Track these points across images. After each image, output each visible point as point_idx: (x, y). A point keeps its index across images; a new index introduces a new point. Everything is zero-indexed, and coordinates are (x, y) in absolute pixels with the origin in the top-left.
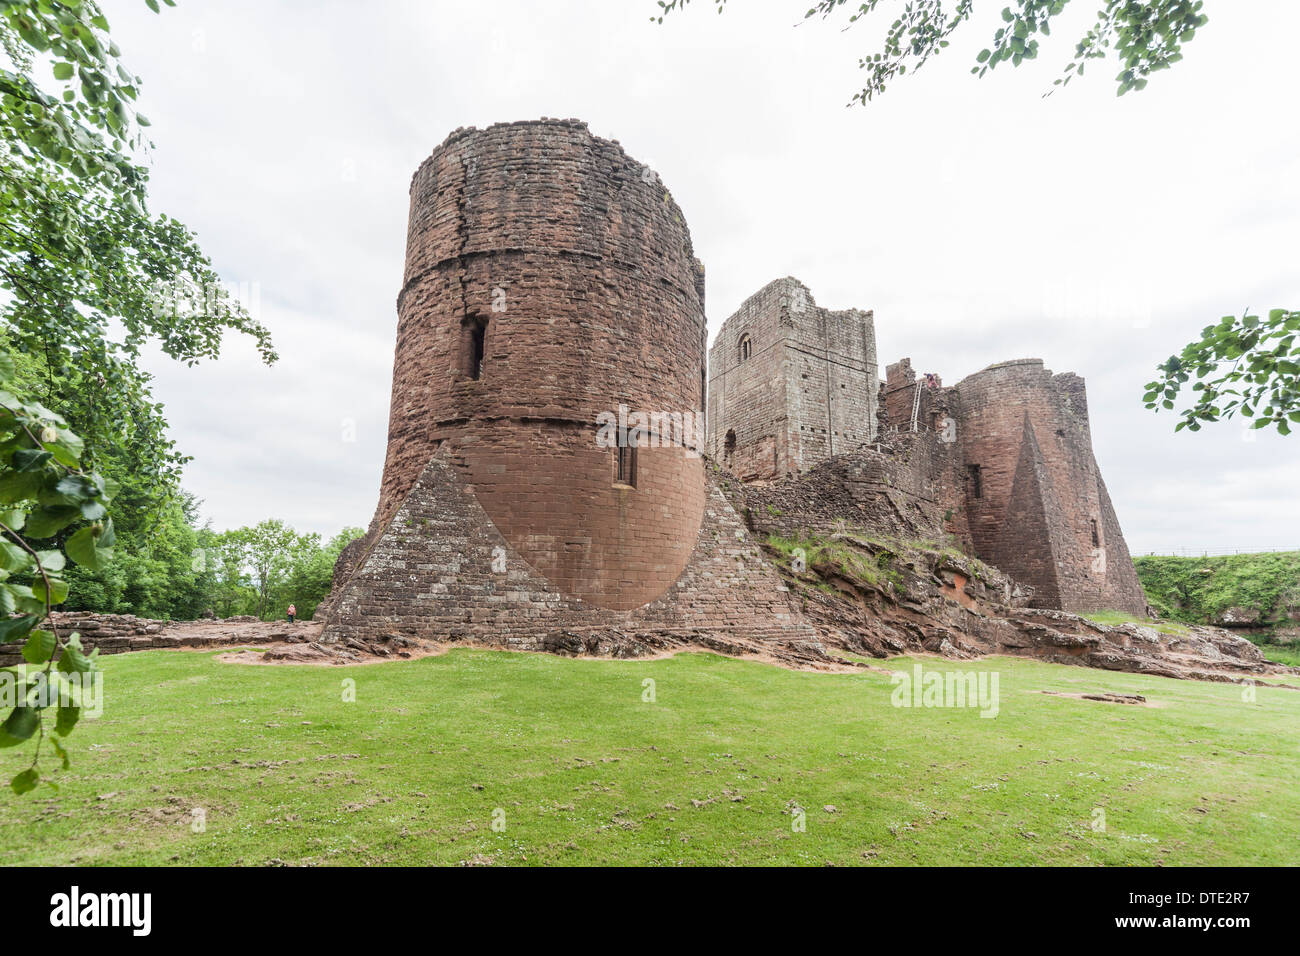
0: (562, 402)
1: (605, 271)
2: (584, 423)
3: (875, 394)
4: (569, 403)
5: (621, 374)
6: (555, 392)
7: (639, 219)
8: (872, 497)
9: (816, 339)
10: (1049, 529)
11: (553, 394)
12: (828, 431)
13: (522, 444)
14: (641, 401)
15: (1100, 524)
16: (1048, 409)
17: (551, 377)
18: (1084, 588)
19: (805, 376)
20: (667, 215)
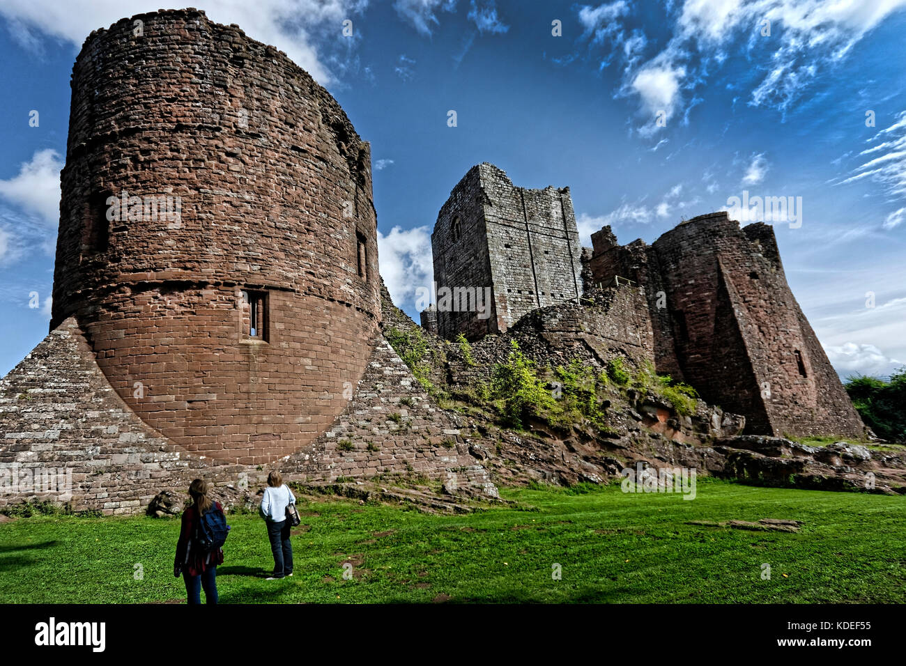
0: (182, 265)
1: (225, 141)
2: (207, 283)
3: (577, 257)
4: (188, 265)
5: (245, 234)
6: (173, 256)
7: (264, 93)
8: (569, 344)
9: (515, 213)
10: (752, 361)
11: (171, 258)
12: (535, 292)
13: (141, 308)
14: (272, 260)
15: (804, 354)
16: (738, 254)
17: (170, 242)
18: (796, 413)
19: (507, 246)
20: (299, 90)
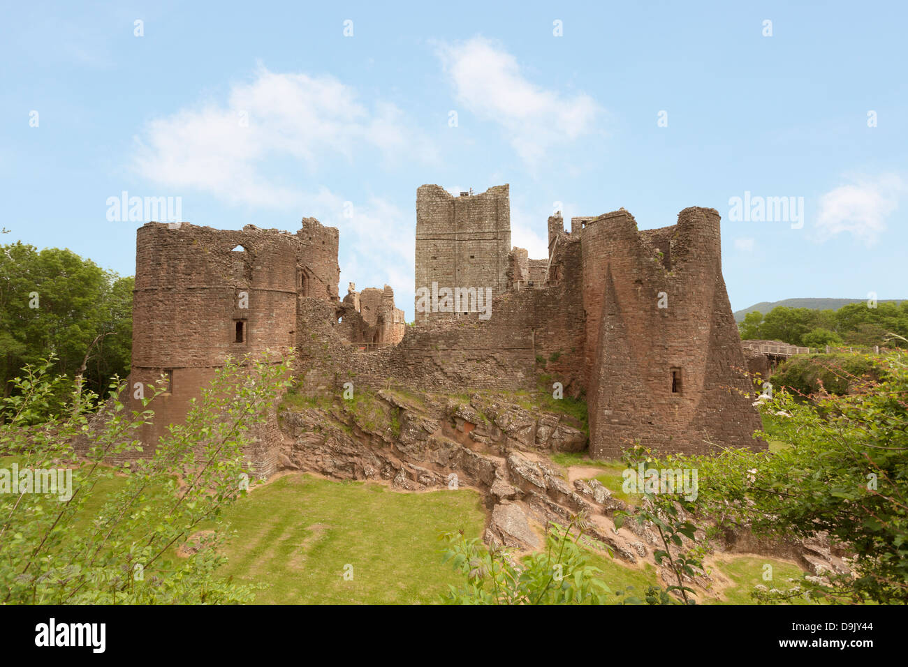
0: (145, 359)
2: (152, 368)
6: (143, 355)
8: (420, 361)
9: (446, 225)
10: (602, 379)
14: (175, 353)
15: (688, 370)
16: (628, 260)
17: (142, 348)
18: (641, 435)
19: (434, 258)
